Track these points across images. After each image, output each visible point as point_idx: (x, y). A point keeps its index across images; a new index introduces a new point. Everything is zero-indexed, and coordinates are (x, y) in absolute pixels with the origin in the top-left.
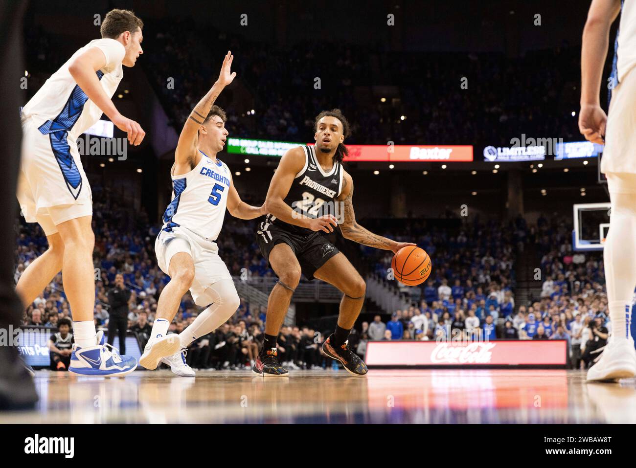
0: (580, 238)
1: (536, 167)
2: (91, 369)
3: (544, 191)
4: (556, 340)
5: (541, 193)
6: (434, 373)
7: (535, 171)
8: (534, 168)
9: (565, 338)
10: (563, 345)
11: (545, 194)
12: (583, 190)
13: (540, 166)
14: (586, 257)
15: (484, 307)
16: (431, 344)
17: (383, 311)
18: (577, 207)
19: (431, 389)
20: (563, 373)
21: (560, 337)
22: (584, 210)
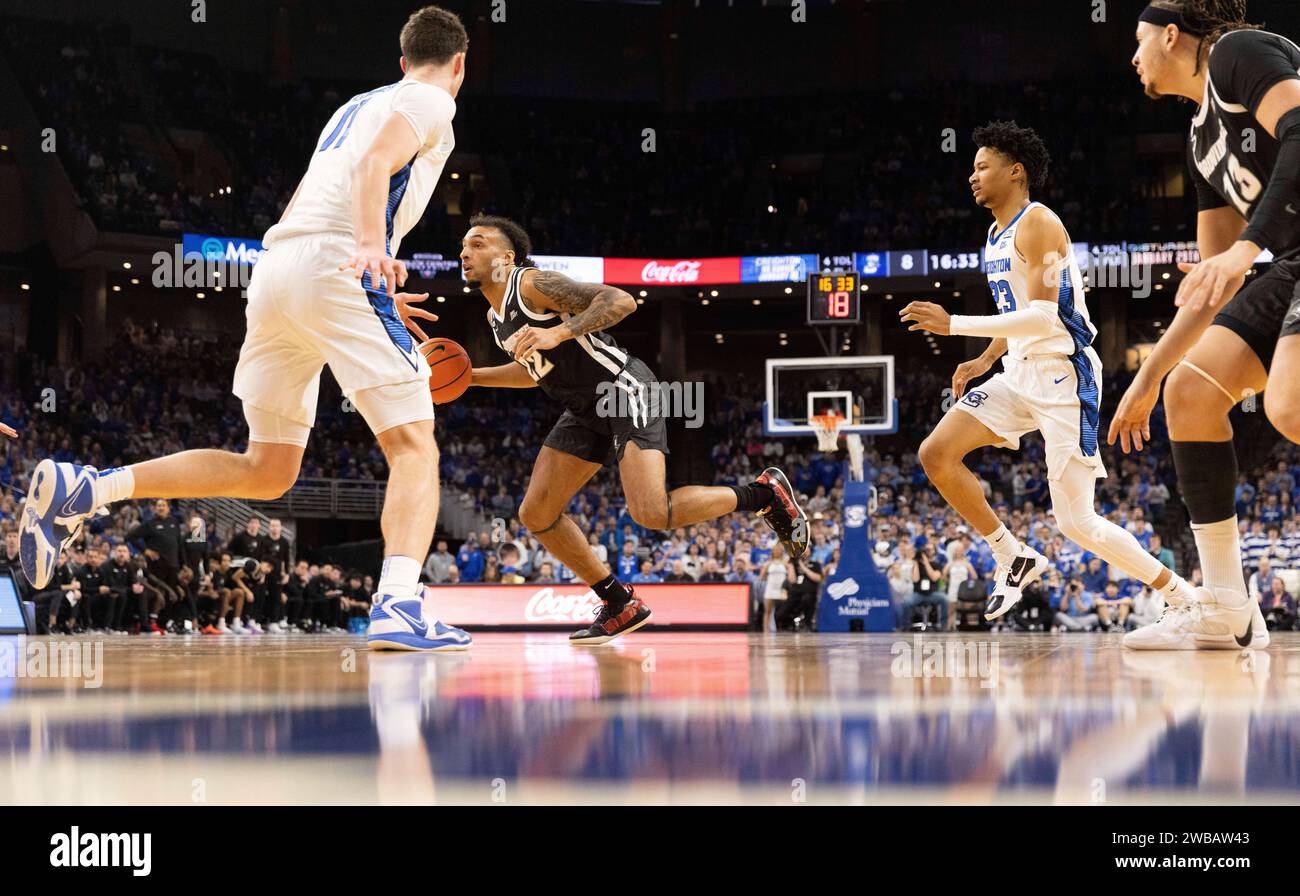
0: (775, 417)
1: (708, 296)
2: (411, 635)
3: (719, 336)
4: (734, 583)
5: (716, 340)
6: (530, 639)
7: (705, 302)
8: (704, 298)
9: (747, 579)
10: (744, 590)
11: (721, 341)
12: (783, 336)
13: (715, 294)
14: (784, 445)
15: (614, 528)
16: (529, 590)
17: (447, 534)
18: (771, 364)
19: (525, 665)
20: (742, 639)
21: (740, 580)
22: (783, 369)
